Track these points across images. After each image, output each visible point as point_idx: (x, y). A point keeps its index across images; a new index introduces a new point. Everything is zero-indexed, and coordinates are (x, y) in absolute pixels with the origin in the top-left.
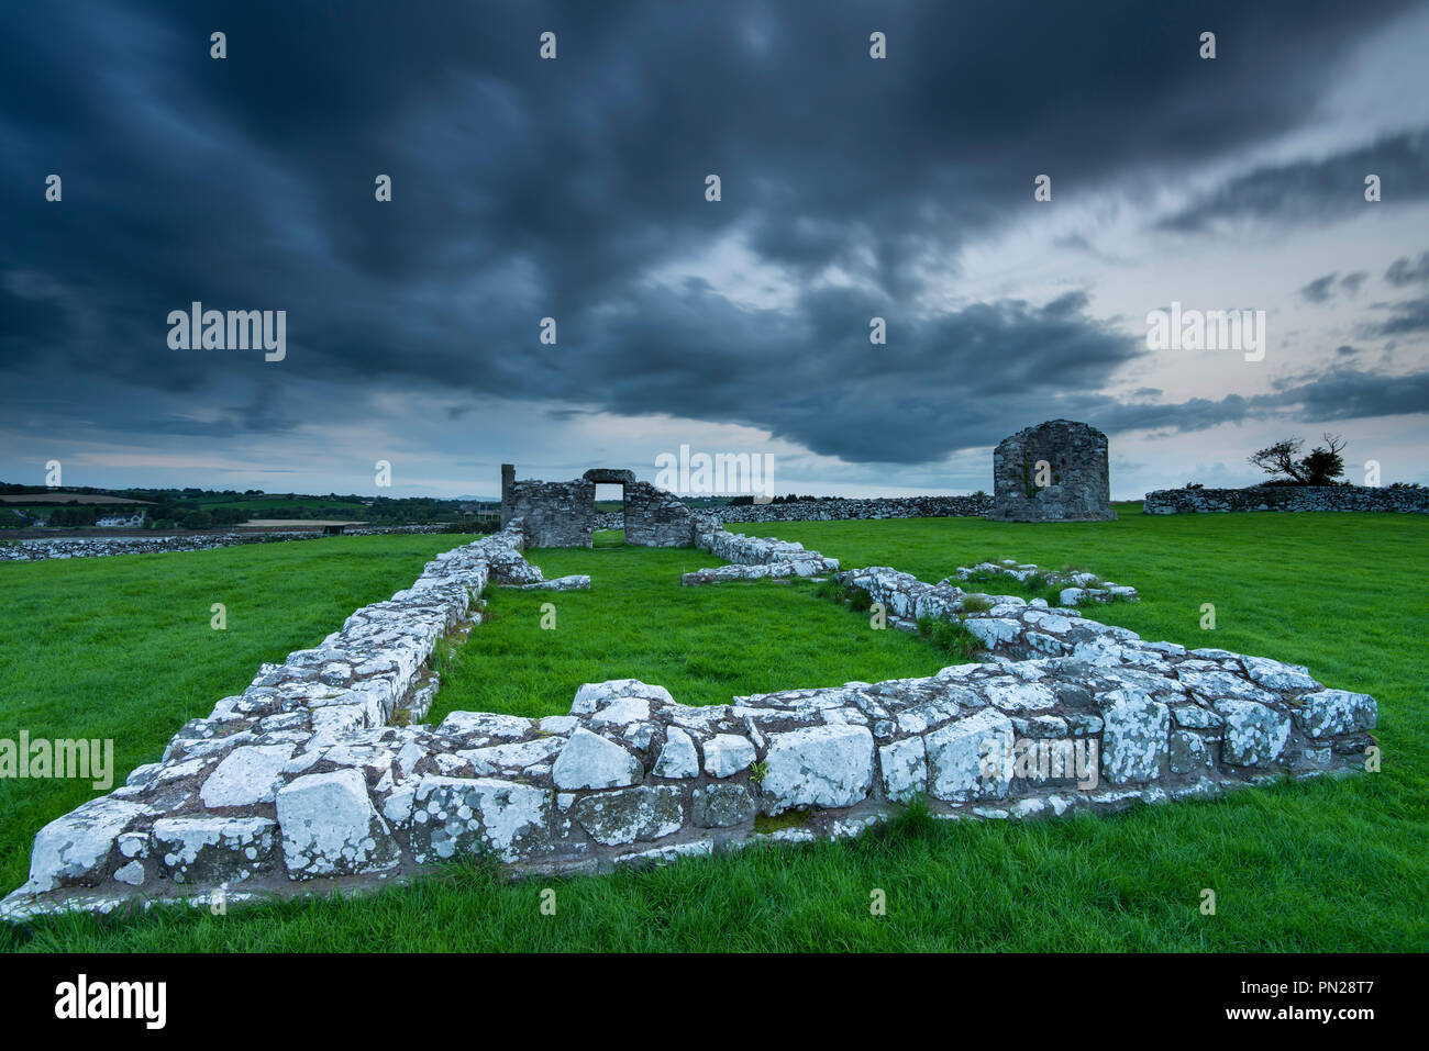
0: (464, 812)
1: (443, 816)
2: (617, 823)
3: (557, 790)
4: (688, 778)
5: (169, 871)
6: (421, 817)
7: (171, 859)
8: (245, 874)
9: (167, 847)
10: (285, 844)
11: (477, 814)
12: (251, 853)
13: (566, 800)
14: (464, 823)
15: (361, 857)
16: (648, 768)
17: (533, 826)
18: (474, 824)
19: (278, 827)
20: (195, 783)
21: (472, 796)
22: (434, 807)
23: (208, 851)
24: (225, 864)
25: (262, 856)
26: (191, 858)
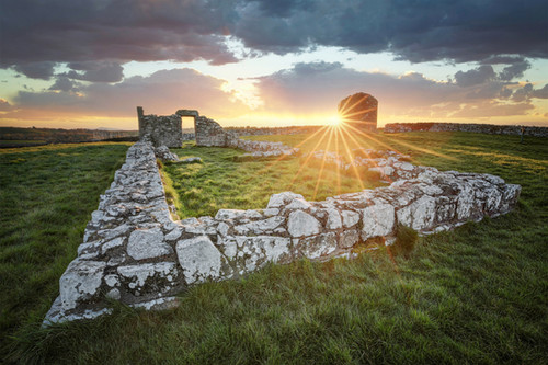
0: (258, 250)
1: (250, 253)
2: (314, 250)
3: (292, 238)
4: (338, 229)
5: (133, 291)
6: (241, 254)
7: (132, 285)
8: (168, 288)
9: (130, 280)
10: (184, 272)
11: (263, 250)
12: (170, 278)
13: (296, 242)
14: (258, 255)
15: (217, 275)
16: (324, 226)
17: (285, 254)
18: (262, 255)
19: (179, 265)
20: (122, 249)
21: (261, 243)
22: (246, 249)
23: (149, 280)
24: (158, 285)
25: (175, 279)
26: (142, 284)
